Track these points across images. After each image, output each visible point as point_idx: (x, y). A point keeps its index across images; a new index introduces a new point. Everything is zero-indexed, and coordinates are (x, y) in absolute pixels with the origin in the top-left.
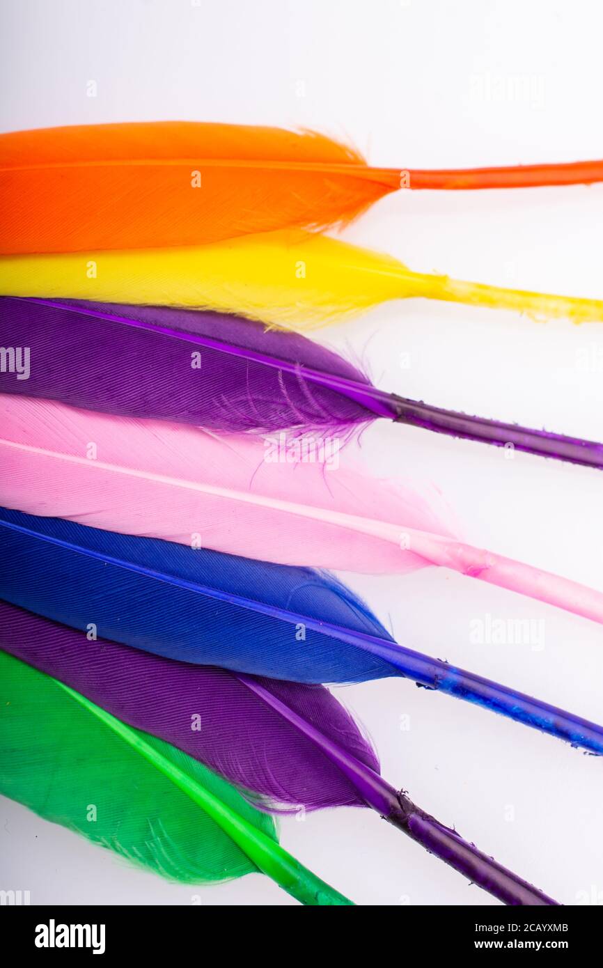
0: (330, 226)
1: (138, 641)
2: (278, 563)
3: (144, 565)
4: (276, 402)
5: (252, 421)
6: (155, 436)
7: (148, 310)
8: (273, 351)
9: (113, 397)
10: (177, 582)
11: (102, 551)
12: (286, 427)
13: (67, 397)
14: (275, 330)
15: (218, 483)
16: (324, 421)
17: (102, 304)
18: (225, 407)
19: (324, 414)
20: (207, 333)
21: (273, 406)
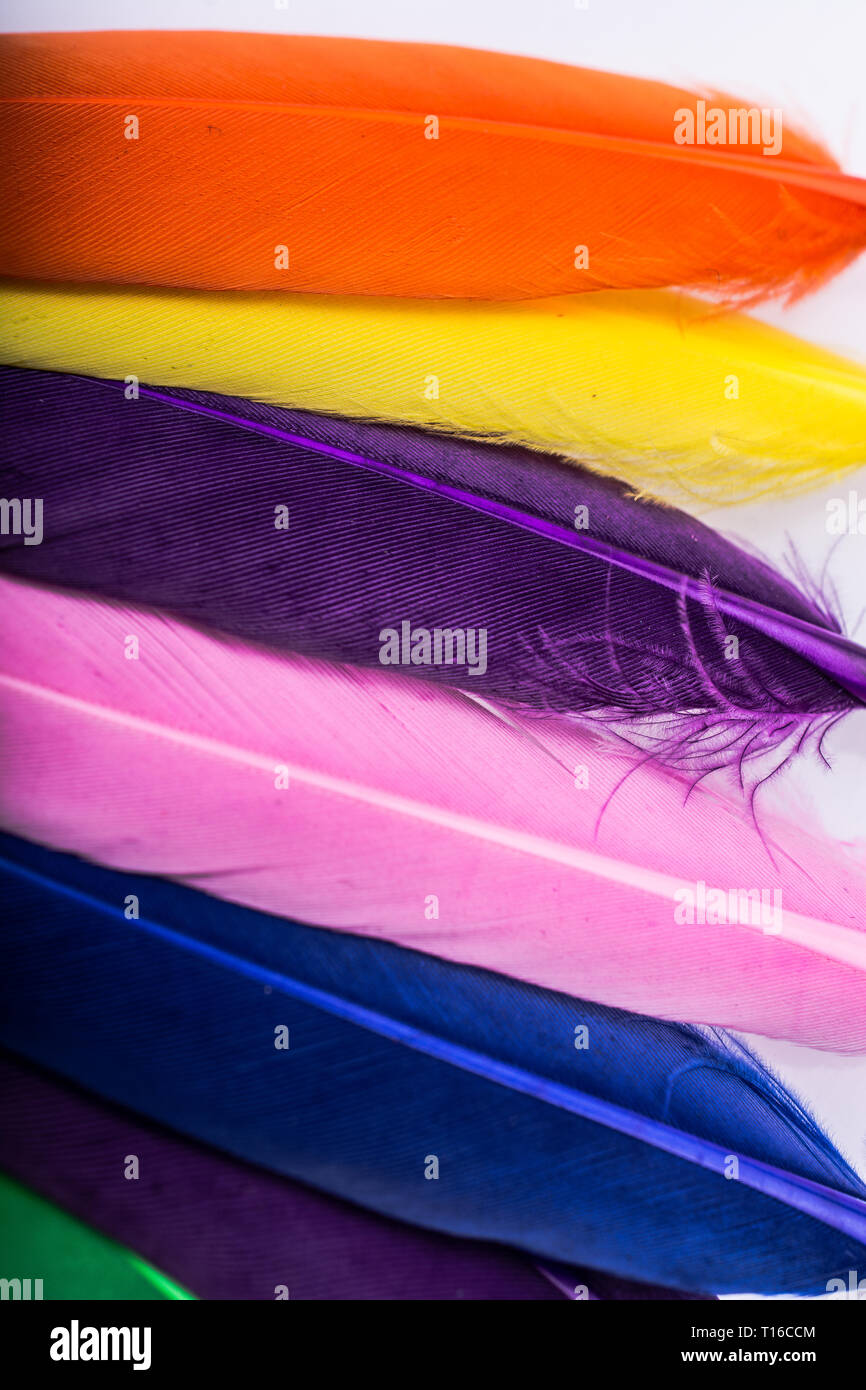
0: (771, 292)
1: (331, 1177)
2: (640, 1012)
3: (353, 998)
4: (653, 654)
5: (598, 691)
6: (385, 708)
7: (378, 433)
8: (644, 543)
9: (300, 611)
10: (425, 1043)
11: (260, 960)
12: (670, 710)
13: (198, 605)
14: (648, 498)
15: (520, 822)
16: (750, 704)
17: (279, 409)
18: (544, 654)
19: (752, 689)
20: (504, 492)
21: (646, 662)
